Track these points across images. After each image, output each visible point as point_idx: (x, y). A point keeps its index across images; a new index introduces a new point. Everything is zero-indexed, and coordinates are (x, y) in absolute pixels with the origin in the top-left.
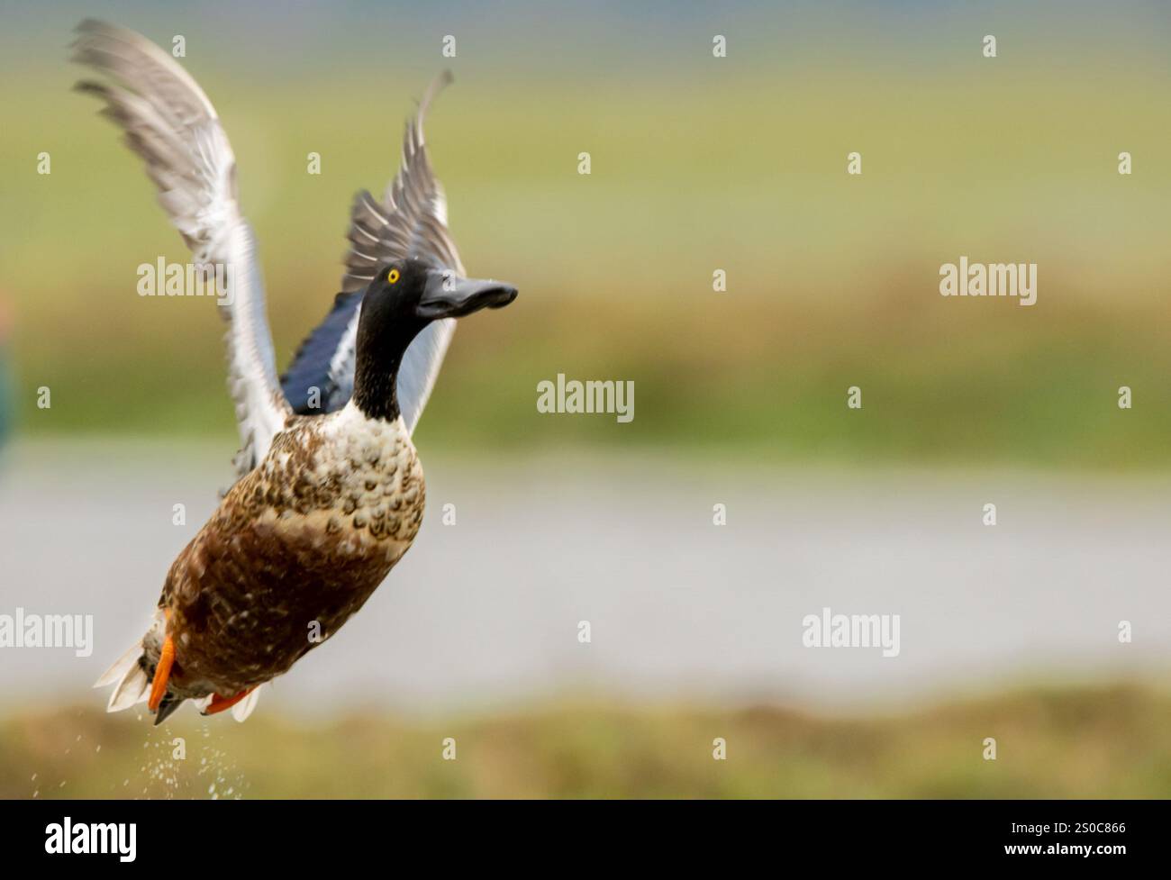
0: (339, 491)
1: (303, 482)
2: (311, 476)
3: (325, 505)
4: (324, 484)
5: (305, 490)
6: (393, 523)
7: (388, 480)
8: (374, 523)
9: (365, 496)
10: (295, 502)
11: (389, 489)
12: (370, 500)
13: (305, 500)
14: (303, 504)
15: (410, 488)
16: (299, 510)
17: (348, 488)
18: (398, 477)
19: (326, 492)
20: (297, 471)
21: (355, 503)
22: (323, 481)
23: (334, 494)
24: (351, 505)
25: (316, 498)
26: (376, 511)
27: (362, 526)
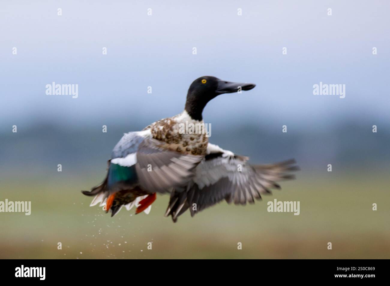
0: (181, 139)
2: (172, 133)
3: (177, 142)
4: (176, 136)
5: (170, 137)
7: (198, 138)
8: (193, 150)
9: (190, 142)
10: (166, 140)
11: (199, 141)
13: (169, 140)
14: (169, 141)
16: (168, 142)
17: (184, 139)
18: (202, 137)
20: (167, 131)
21: (186, 144)
23: (179, 139)
24: (185, 144)
25: (173, 140)
26: (194, 147)
27: (189, 151)
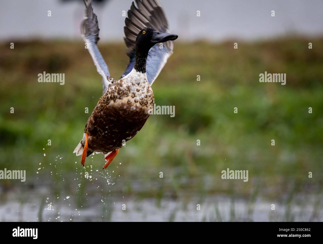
1: (119, 90)
6: (146, 101)
12: (138, 94)
15: (149, 92)
19: (126, 92)
22: (125, 89)
